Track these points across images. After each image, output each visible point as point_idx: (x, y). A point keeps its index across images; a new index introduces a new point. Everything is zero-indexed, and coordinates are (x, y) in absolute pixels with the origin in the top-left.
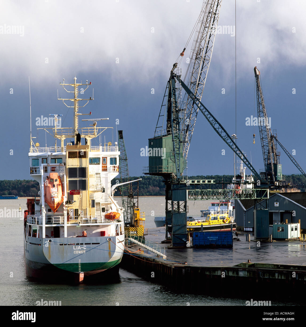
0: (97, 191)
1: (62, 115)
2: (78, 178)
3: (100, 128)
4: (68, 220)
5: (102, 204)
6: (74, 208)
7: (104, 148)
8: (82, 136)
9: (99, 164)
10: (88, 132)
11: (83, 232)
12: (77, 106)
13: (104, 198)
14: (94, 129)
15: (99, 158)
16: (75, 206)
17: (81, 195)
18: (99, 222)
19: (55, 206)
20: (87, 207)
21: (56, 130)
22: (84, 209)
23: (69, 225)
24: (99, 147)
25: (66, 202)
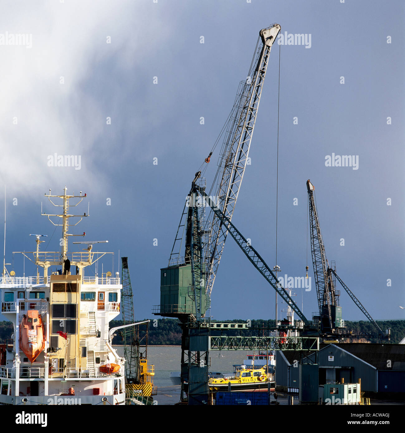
0: (90, 335)
1: (47, 236)
2: (65, 318)
3: (97, 254)
4: (50, 373)
5: (97, 352)
6: (59, 358)
7: (101, 280)
8: (73, 263)
9: (94, 300)
10: (80, 258)
11: (70, 390)
12: (66, 224)
13: (99, 345)
14: (88, 254)
15: (94, 293)
16: (60, 354)
17: (68, 340)
18: (91, 376)
19: (34, 354)
20: (76, 356)
21: (38, 254)
22: (72, 358)
23: (52, 379)
24: (95, 278)
25: (47, 350)
